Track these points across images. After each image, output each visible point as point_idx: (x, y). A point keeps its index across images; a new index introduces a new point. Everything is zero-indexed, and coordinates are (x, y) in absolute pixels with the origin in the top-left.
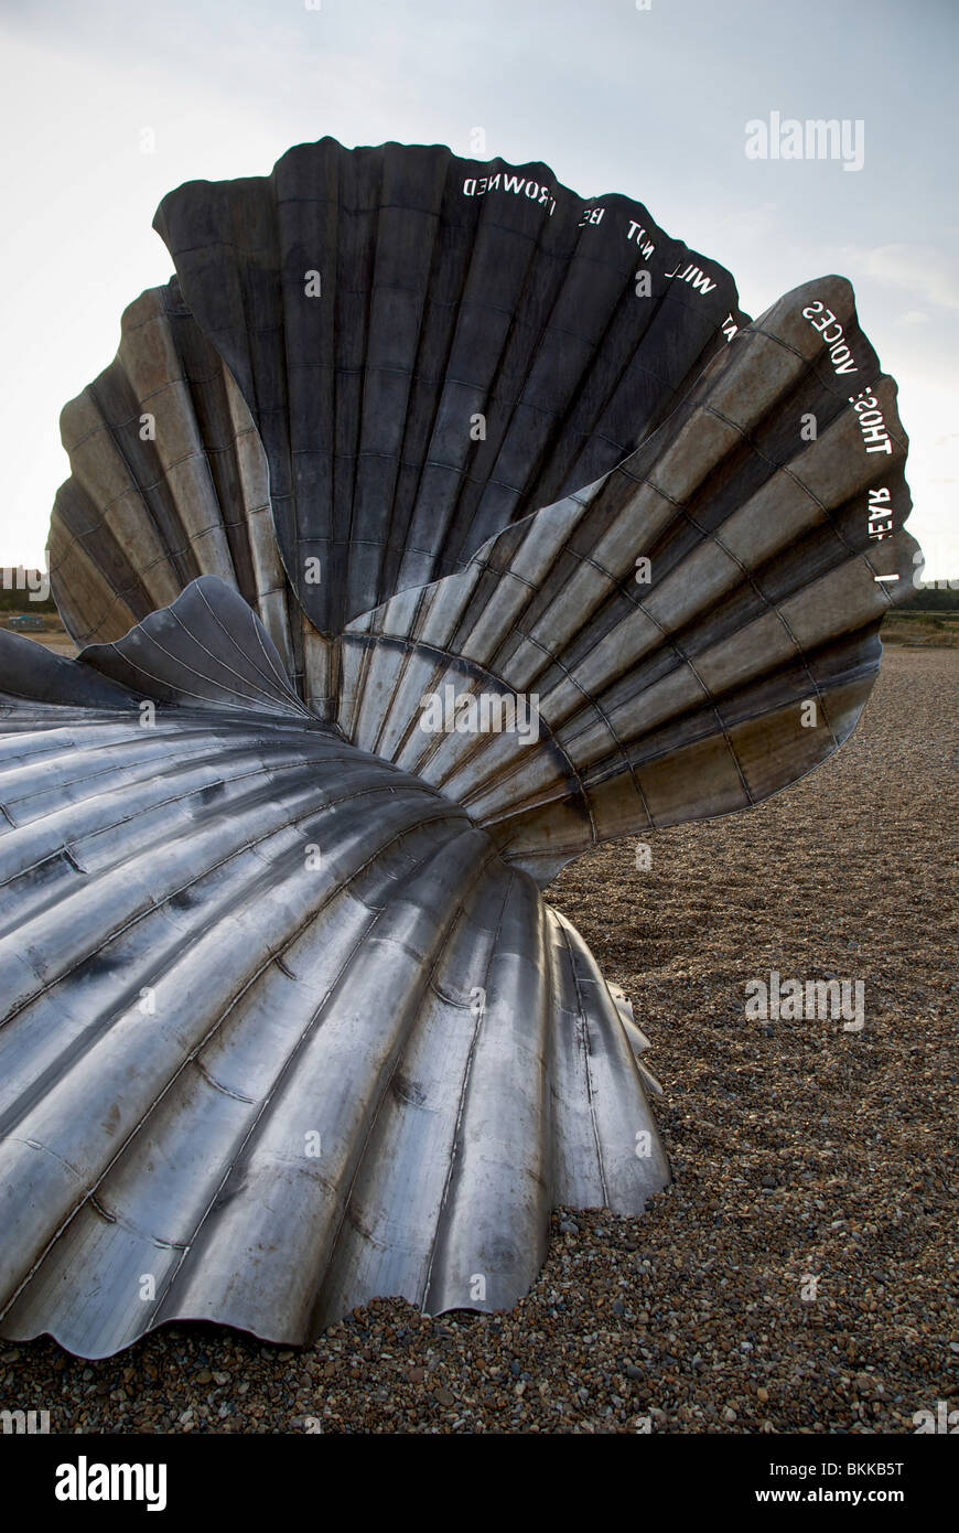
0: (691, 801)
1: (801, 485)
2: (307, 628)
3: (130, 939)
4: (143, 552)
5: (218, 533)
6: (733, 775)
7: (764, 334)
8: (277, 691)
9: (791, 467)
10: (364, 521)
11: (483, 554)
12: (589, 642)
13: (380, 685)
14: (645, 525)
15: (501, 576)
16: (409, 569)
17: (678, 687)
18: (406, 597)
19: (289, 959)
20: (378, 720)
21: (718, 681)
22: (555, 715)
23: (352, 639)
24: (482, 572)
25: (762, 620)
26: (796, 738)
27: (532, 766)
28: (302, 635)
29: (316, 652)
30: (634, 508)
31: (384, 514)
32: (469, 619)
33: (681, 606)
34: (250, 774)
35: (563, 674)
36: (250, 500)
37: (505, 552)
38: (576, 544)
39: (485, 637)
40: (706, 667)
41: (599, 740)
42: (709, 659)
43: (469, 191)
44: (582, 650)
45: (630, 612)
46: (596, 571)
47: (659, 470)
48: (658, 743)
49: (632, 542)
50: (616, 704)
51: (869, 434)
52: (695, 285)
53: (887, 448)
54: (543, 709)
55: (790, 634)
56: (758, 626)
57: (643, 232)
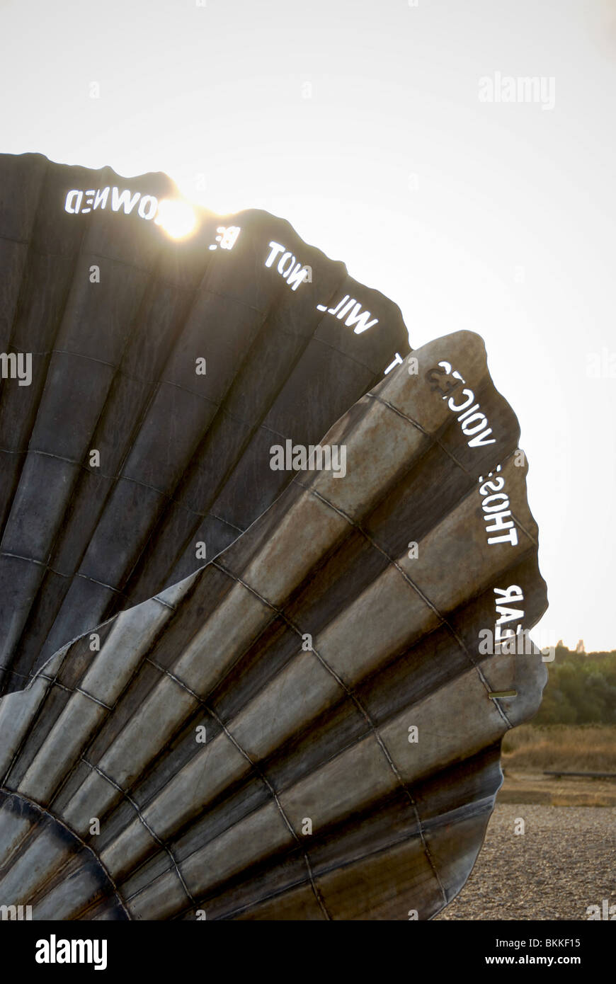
1: (411, 582)
7: (382, 402)
9: (402, 562)
11: (51, 667)
12: (167, 773)
14: (234, 632)
15: (71, 694)
17: (260, 827)
22: (120, 864)
24: (49, 688)
25: (360, 746)
26: (400, 893)
30: (223, 612)
32: (32, 746)
33: (268, 729)
35: (134, 812)
38: (159, 655)
39: (46, 768)
40: (293, 803)
41: (167, 895)
42: (297, 793)
43: (73, 206)
44: (159, 783)
45: (213, 737)
46: (176, 688)
47: (255, 566)
48: (238, 898)
49: (218, 652)
50: (192, 849)
51: (493, 522)
52: (348, 323)
53: (513, 538)
54: (106, 856)
55: (390, 763)
56: (355, 753)
57: (288, 255)
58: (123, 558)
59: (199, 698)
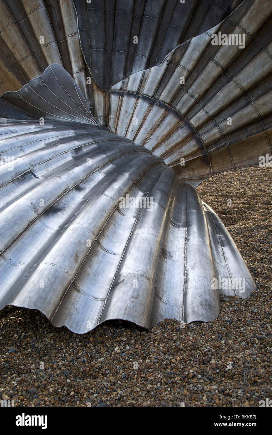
2: (95, 87)
3: (63, 201)
5: (54, 45)
8: (84, 113)
10: (118, 42)
11: (169, 57)
12: (211, 94)
13: (126, 112)
15: (176, 67)
16: (137, 63)
17: (247, 113)
18: (137, 75)
19: (121, 209)
20: (126, 126)
22: (197, 124)
23: (114, 92)
24: (168, 65)
27: (188, 144)
28: (93, 90)
29: (99, 98)
31: (127, 39)
32: (163, 85)
34: (87, 144)
35: (200, 108)
36: (68, 30)
37: (178, 56)
38: (207, 54)
39: (169, 92)
40: (259, 105)
41: (215, 134)
42: (260, 101)
44: (208, 98)
45: (229, 82)
46: (215, 65)
47: (244, 20)
48: (238, 135)
49: (231, 52)
50: (222, 120)
54: (192, 121)
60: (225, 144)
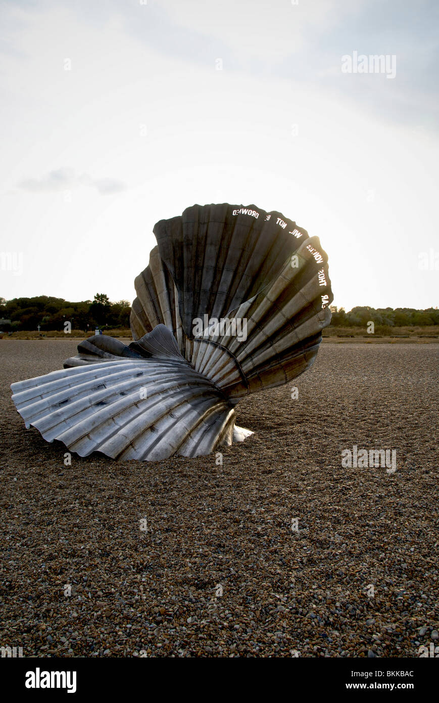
0: (273, 383)
1: (303, 295)
2: (186, 338)
3: (110, 399)
4: (151, 317)
5: (169, 312)
6: (283, 376)
8: (176, 354)
9: (301, 291)
10: (200, 309)
13: (201, 352)
14: (264, 308)
17: (269, 352)
19: (138, 405)
20: (200, 362)
21: (279, 350)
22: (241, 360)
23: (196, 340)
25: (291, 333)
26: (299, 366)
27: (233, 373)
29: (188, 343)
30: (262, 304)
31: (206, 307)
33: (271, 330)
36: (176, 303)
38: (249, 314)
39: (226, 339)
40: (276, 346)
41: (250, 366)
42: (277, 344)
43: (234, 214)
46: (252, 321)
47: (269, 293)
48: (264, 367)
49: (261, 313)
50: (255, 356)
51: (321, 280)
52: (295, 236)
53: (325, 284)
54: (238, 358)
55: (297, 337)
56: (289, 335)
57: (282, 221)
58: (244, 292)
59: (257, 323)
60: (256, 373)
